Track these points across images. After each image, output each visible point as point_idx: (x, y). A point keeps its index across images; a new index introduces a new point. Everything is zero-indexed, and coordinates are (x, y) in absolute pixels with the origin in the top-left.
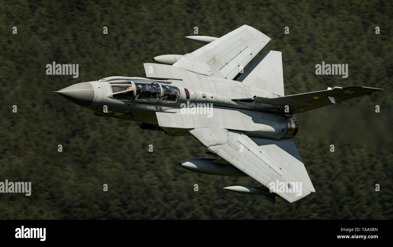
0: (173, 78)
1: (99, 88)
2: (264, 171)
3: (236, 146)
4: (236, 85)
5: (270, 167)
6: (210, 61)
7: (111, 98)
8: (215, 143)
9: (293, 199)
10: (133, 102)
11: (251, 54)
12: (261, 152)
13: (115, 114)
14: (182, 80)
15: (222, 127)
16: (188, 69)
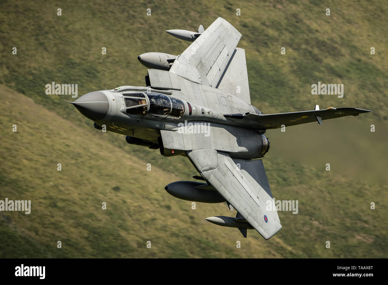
0: (173, 88)
1: (114, 100)
2: (246, 202)
3: (224, 171)
4: (222, 96)
5: (251, 197)
6: (198, 65)
7: (123, 112)
8: (208, 168)
9: (268, 234)
10: (142, 118)
11: (228, 55)
12: (242, 177)
13: (119, 130)
14: (180, 90)
15: (214, 148)
16: (183, 76)
